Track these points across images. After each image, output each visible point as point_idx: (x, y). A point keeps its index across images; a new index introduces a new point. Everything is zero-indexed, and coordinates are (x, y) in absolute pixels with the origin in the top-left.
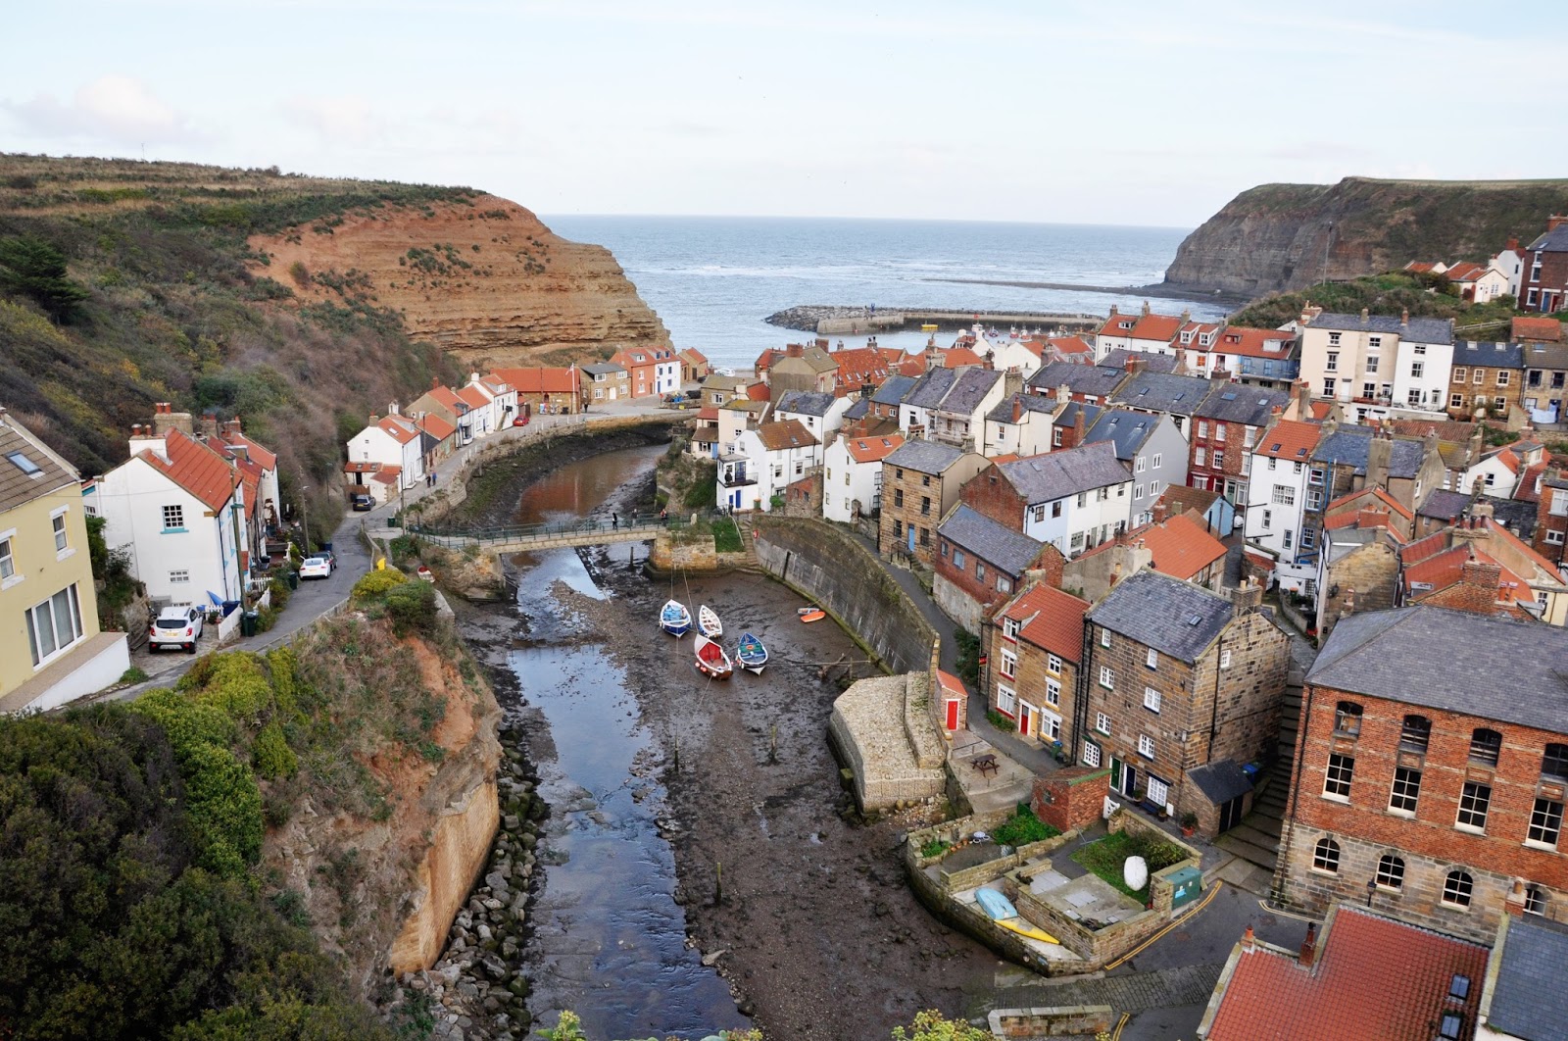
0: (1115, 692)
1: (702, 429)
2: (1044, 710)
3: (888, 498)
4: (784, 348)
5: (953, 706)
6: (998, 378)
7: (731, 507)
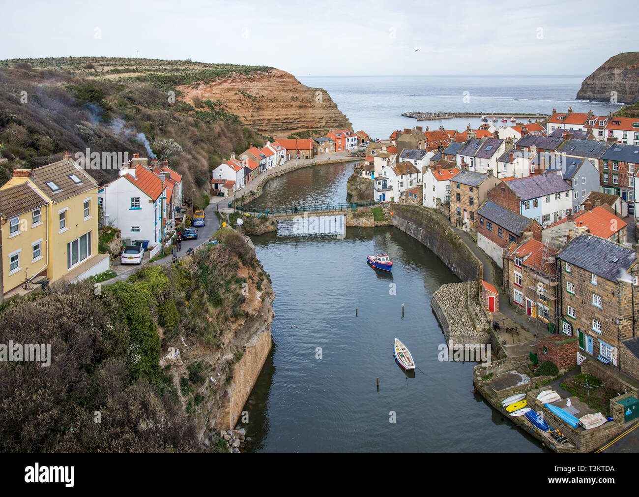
0: (576, 296)
1: (367, 165)
2: (538, 303)
3: (453, 197)
4: (403, 131)
5: (492, 299)
6: (502, 142)
7: (380, 200)
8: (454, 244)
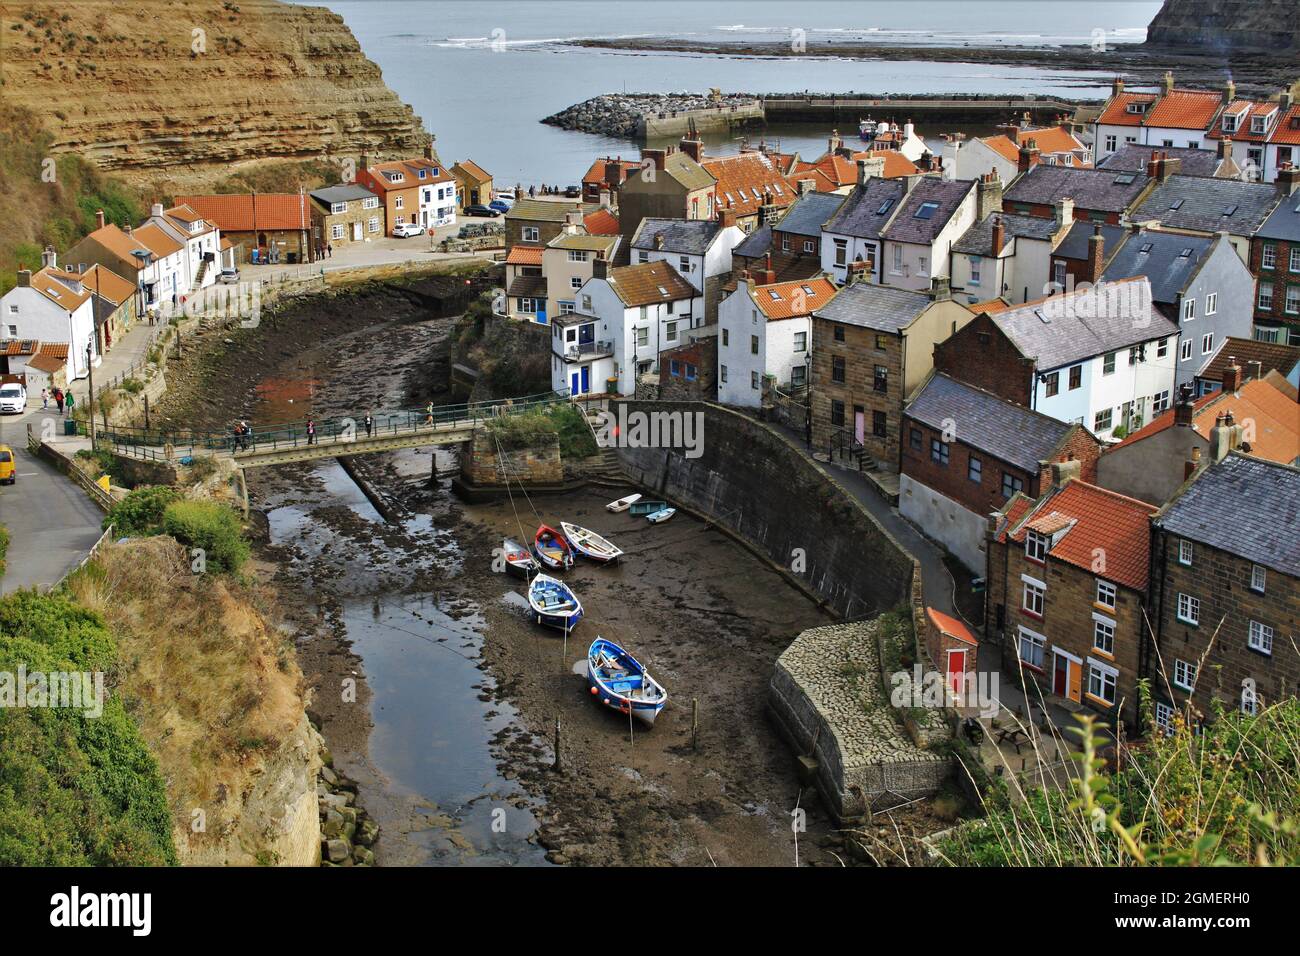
0: (1202, 630)
2: (1090, 660)
5: (957, 659)
6: (967, 191)
7: (575, 391)
8: (829, 511)
